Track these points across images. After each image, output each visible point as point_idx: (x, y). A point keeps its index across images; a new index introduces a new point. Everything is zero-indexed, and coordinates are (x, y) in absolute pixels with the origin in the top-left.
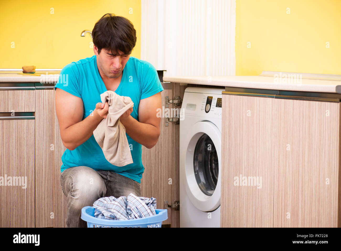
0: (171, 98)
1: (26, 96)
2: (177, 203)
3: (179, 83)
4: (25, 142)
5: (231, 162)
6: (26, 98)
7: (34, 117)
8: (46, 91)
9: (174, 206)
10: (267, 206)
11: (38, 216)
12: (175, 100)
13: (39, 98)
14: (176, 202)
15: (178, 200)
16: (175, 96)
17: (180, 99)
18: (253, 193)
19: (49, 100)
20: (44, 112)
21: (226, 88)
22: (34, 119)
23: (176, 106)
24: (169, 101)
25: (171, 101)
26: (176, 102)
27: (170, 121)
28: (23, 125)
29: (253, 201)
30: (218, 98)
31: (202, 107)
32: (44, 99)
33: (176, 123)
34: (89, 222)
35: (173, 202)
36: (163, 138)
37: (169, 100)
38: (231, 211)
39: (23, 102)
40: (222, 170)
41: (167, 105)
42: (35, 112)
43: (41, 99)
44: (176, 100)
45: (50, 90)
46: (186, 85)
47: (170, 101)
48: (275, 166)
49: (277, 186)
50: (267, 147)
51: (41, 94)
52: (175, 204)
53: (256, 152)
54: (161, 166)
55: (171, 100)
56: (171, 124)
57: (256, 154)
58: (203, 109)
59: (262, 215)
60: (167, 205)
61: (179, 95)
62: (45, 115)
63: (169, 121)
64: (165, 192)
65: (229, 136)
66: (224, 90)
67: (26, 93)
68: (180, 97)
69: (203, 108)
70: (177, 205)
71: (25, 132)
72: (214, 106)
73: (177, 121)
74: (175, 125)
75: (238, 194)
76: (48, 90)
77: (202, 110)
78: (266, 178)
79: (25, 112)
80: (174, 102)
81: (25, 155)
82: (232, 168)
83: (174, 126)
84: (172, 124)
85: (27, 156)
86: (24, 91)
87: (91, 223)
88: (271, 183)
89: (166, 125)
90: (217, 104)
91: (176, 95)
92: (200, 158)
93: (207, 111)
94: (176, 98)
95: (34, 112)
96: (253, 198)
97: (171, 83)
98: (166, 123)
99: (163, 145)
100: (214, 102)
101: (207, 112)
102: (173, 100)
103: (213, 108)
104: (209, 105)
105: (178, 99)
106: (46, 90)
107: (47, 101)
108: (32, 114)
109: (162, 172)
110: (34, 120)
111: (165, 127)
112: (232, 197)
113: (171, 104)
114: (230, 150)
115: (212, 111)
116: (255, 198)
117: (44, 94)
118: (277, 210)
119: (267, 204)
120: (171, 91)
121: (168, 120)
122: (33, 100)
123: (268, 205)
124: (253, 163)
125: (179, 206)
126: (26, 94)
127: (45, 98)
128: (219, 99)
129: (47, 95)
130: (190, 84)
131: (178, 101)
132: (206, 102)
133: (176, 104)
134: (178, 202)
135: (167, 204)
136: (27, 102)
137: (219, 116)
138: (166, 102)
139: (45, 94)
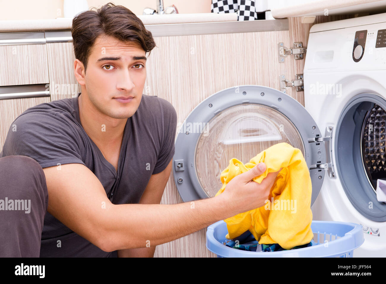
12: (294, 48)
16: (295, 43)
23: (297, 60)
26: (297, 51)
44: (296, 48)
68: (302, 43)
74: (297, 91)
83: (295, 93)
84: (293, 90)
91: (296, 40)
101: (356, 60)
105: (300, 47)
121: (285, 85)
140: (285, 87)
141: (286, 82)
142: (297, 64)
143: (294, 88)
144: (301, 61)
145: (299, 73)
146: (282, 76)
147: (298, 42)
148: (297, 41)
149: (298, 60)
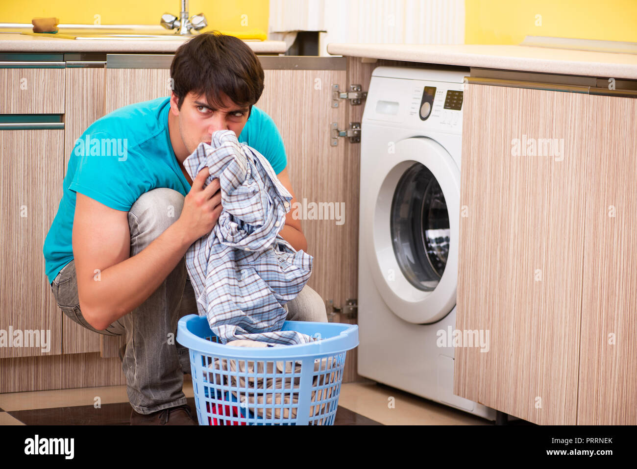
0: (343, 88)
1: (46, 81)
2: (353, 304)
3: (360, 58)
4: (44, 176)
5: (484, 223)
6: (46, 86)
7: (63, 123)
8: (87, 71)
9: (345, 311)
10: (566, 318)
11: (68, 331)
12: (351, 92)
13: (73, 86)
14: (350, 301)
15: (355, 298)
16: (352, 85)
17: (361, 90)
18: (533, 291)
19: (93, 90)
20: (83, 114)
21: (471, 70)
22: (63, 128)
24: (339, 93)
25: (344, 95)
26: (354, 96)
27: (341, 135)
28: (41, 141)
29: (532, 307)
30: (449, 91)
31: (413, 108)
32: (83, 88)
33: (353, 139)
34: (193, 350)
35: (344, 303)
36: (326, 171)
37: (340, 91)
38: (480, 325)
39: (40, 94)
40: (461, 240)
41: (336, 103)
42: (64, 114)
43: (76, 86)
44: (353, 92)
45: (96, 69)
46: (375, 61)
47: (341, 94)
48: (586, 235)
49: (590, 278)
50: (569, 196)
51: (77, 78)
52: (348, 306)
53: (543, 206)
54: (320, 227)
55: (343, 92)
56: (342, 141)
57: (540, 210)
58: (415, 113)
59: (552, 337)
60: (331, 308)
61: (360, 83)
62: (85, 120)
63: (339, 136)
64: (328, 281)
65: (479, 170)
66: (468, 75)
67: (46, 74)
69: (413, 111)
70: (351, 309)
71: (44, 156)
72: (440, 106)
73: (355, 135)
75: (497, 290)
76: (92, 69)
77: (412, 114)
78: (564, 259)
79: (45, 113)
80: (350, 97)
81: (43, 202)
82: (484, 235)
84: (346, 141)
85: (47, 205)
86: (43, 69)
87: (196, 352)
88: (576, 271)
89: (332, 145)
90: (446, 102)
91: (353, 82)
92: (404, 212)
93: (424, 116)
94: (354, 88)
95: (62, 115)
96: (532, 299)
97: (344, 56)
98: (332, 140)
99: (325, 185)
100: (440, 99)
101: (424, 119)
102: (348, 91)
103: (438, 111)
104: (427, 104)
106: (89, 69)
107: (89, 92)
108: (60, 117)
109: (323, 241)
110: (62, 131)
111: (330, 147)
112: (484, 296)
113: (344, 101)
114: (480, 199)
115: (435, 116)
116: (537, 301)
117: (83, 78)
118: (590, 328)
119: (566, 313)
120: (343, 73)
122: (62, 90)
123: (568, 317)
124: (535, 228)
125: (356, 310)
126: (46, 77)
127: (85, 84)
128: (450, 93)
129: (89, 79)
130: (382, 60)
131: (358, 94)
132: (421, 97)
133: (354, 101)
134: (355, 301)
135: (333, 306)
136: (49, 92)
137: (451, 127)
138: (333, 96)
139: (85, 76)
140: (336, 137)
141: (338, 131)
142: (353, 110)
143: (347, 139)
144: (358, 107)
145: (354, 121)
146: (334, 124)
147: (356, 85)
148: (355, 83)
149: (354, 106)
